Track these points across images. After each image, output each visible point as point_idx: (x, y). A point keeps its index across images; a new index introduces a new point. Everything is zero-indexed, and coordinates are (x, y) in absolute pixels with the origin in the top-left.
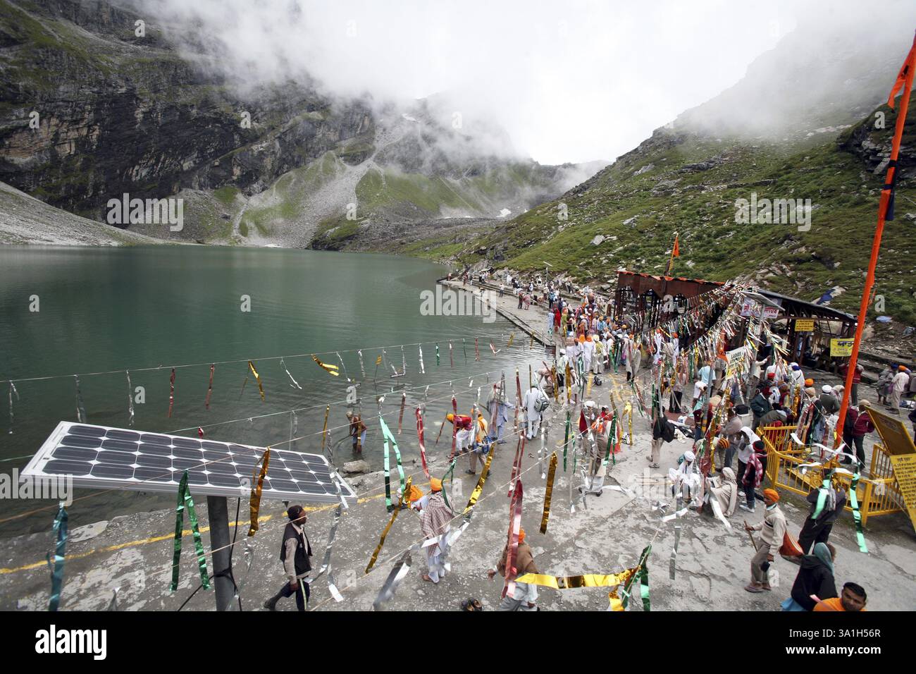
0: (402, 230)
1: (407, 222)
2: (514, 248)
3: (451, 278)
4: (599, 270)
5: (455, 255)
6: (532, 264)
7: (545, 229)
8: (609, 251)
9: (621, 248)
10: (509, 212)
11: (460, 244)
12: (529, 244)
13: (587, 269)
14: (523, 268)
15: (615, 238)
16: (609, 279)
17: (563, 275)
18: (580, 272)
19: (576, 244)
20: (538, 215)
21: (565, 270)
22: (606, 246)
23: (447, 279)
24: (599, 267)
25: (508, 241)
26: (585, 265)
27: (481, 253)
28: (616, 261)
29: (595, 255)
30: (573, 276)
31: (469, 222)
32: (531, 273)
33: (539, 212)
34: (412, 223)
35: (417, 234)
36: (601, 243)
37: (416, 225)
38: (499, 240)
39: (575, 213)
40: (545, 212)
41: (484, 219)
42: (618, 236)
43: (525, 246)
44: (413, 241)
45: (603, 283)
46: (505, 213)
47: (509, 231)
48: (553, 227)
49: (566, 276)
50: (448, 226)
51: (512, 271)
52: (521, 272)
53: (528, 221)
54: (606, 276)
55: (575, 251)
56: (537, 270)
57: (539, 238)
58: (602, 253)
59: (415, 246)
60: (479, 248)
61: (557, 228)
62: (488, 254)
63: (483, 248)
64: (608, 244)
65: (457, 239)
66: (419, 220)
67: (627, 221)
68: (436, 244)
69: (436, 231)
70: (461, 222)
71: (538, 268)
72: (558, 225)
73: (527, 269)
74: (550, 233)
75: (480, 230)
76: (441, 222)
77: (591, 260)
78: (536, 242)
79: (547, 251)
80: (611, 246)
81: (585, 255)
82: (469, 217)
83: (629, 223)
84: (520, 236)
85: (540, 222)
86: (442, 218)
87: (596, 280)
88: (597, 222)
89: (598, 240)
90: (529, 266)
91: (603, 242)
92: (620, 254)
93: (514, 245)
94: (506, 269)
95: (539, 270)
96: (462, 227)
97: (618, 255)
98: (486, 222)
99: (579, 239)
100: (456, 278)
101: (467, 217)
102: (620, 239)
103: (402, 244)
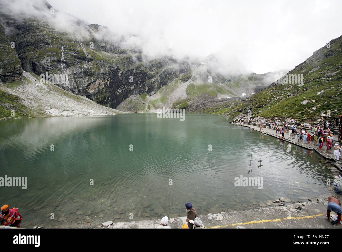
0: (204, 104)
1: (205, 101)
2: (255, 108)
3: (235, 122)
4: (310, 115)
5: (229, 113)
6: (272, 114)
7: (268, 100)
8: (312, 107)
9: (319, 105)
10: (245, 94)
11: (228, 108)
12: (261, 106)
13: (302, 115)
14: (268, 116)
15: (314, 101)
16: (316, 119)
17: (290, 118)
18: (299, 117)
19: (292, 105)
20: (264, 94)
21: (290, 117)
22: (311, 105)
23: (233, 122)
24: (309, 114)
25: (251, 106)
26: (300, 114)
27: (240, 111)
28: (318, 111)
29: (305, 109)
30: (295, 119)
31: (230, 99)
32: (272, 118)
33: (264, 93)
34: (207, 101)
35: (210, 105)
36: (307, 104)
37: (209, 102)
38: (247, 106)
39: (282, 92)
40: (267, 93)
41: (236, 98)
42: (315, 100)
43: (260, 107)
44: (208, 108)
45: (314, 121)
46: (243, 95)
47: (251, 102)
48: (272, 99)
49: (292, 119)
50: (221, 101)
51: (262, 118)
52: (267, 118)
53: (260, 97)
54: (315, 118)
55: (293, 108)
56: (275, 117)
57: (266, 103)
58: (309, 108)
59: (209, 110)
60: (239, 109)
61: (274, 99)
62: (243, 111)
63: (241, 109)
64: (311, 104)
65: (226, 106)
66: (210, 100)
67: (319, 93)
68: (217, 108)
69: (217, 104)
70: (227, 100)
71: (276, 116)
72: (275, 98)
73: (270, 117)
74: (271, 101)
75: (235, 102)
76: (218, 100)
77: (303, 111)
78: (265, 105)
79: (278, 109)
80: (313, 105)
81: (299, 109)
82: (229, 97)
83: (321, 94)
84: (257, 103)
85: (266, 97)
86: (218, 98)
87: (309, 120)
88: (300, 95)
89: (305, 102)
90: (271, 115)
91: (308, 103)
92: (320, 107)
93: (255, 107)
94: (259, 117)
95: (276, 117)
96: (227, 101)
97: (319, 108)
98: (236, 99)
99: (293, 103)
100: (237, 121)
101: (228, 98)
102: (317, 101)
103: (204, 109)
